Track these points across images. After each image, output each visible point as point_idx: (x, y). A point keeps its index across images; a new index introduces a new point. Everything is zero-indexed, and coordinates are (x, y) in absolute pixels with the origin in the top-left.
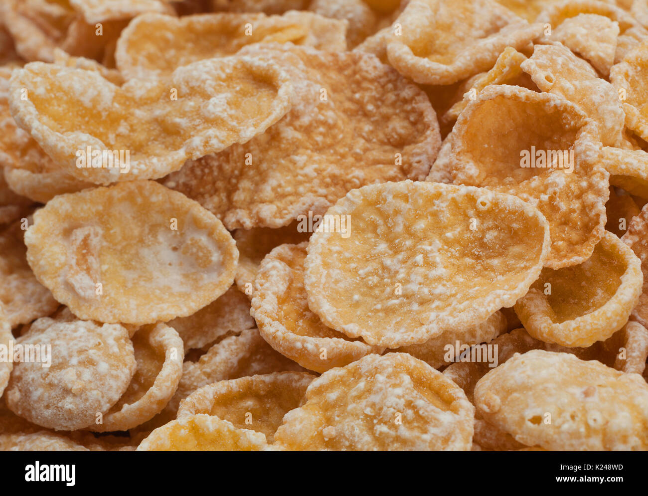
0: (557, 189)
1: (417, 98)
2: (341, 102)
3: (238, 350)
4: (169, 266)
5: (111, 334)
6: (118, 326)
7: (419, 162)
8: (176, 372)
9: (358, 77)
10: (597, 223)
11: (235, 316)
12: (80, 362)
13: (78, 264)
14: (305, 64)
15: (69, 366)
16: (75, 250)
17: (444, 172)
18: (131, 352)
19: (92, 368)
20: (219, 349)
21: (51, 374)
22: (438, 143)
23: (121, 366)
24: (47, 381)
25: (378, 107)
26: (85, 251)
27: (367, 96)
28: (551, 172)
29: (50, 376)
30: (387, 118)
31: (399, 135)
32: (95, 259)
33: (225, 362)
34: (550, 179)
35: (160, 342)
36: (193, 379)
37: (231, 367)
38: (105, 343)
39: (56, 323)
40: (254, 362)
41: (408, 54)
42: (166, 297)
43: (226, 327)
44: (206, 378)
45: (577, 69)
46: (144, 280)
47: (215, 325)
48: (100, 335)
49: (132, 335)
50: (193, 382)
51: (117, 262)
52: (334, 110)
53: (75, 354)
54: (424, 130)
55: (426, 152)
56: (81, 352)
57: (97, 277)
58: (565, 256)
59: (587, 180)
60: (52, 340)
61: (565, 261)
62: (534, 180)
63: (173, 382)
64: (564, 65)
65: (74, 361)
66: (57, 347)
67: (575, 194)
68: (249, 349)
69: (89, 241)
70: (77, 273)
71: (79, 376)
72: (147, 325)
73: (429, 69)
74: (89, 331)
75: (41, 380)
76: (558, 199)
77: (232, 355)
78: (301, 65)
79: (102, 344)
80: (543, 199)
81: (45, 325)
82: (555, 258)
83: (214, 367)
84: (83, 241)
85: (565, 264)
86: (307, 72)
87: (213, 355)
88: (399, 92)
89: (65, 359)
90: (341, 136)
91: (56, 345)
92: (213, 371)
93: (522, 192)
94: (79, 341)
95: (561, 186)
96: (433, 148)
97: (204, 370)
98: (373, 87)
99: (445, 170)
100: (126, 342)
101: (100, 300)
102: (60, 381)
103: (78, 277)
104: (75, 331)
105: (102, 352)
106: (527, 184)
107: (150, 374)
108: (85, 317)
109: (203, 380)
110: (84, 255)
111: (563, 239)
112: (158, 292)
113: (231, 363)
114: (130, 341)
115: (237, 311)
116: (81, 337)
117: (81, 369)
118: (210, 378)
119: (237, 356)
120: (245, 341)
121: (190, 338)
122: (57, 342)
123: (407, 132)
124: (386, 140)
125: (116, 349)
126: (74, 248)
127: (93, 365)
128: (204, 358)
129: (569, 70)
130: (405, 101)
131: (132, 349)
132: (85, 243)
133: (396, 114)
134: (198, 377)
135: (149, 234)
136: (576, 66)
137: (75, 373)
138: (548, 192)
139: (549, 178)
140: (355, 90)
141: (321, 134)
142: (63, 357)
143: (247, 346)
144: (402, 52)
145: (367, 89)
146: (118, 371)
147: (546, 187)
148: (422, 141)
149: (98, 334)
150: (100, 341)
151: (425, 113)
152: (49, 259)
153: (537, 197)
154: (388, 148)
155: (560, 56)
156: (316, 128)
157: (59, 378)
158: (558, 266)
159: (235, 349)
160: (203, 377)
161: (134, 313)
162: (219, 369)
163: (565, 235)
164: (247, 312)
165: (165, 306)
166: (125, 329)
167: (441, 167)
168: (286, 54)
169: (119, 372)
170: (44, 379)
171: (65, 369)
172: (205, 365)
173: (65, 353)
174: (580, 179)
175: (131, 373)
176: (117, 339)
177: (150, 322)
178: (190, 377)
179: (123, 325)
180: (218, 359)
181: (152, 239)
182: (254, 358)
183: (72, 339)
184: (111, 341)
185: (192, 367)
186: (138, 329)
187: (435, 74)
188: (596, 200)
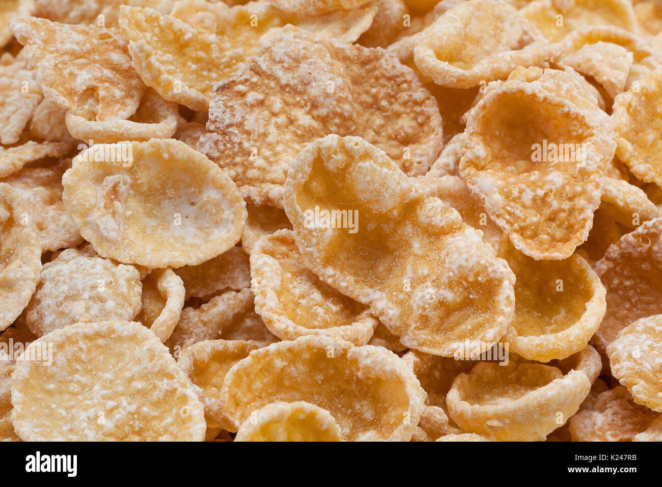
0: (554, 188)
1: (427, 102)
2: (359, 94)
3: (236, 306)
4: (186, 219)
5: (124, 275)
6: (131, 268)
7: (419, 163)
8: (172, 319)
9: (377, 73)
10: (583, 227)
11: (236, 274)
12: (90, 297)
13: (105, 207)
14: (332, 57)
15: (80, 299)
16: (105, 194)
17: (444, 171)
18: (139, 293)
19: (100, 304)
20: (218, 301)
21: (65, 303)
22: (439, 147)
23: (126, 306)
24: (61, 309)
25: (391, 104)
26: (113, 197)
27: (383, 91)
28: (551, 171)
29: (63, 305)
30: (398, 115)
31: (407, 134)
32: (122, 204)
33: (221, 315)
34: (550, 177)
35: (165, 288)
36: (190, 324)
37: (226, 320)
38: (116, 282)
39: (79, 256)
40: (247, 318)
41: (431, 56)
42: (178, 245)
43: (226, 283)
44: (202, 326)
45: (579, 97)
46: (161, 229)
47: (217, 280)
48: (114, 275)
49: (144, 277)
50: (191, 327)
51: (140, 209)
52: (350, 103)
53: (88, 289)
54: (429, 133)
55: (427, 154)
56: (94, 287)
57: (121, 221)
58: (547, 250)
59: (582, 186)
60: (72, 272)
61: (547, 254)
62: (535, 174)
63: (168, 328)
64: (568, 91)
65: (86, 295)
66: (75, 280)
67: (569, 196)
68: (245, 306)
69: (118, 188)
70: (104, 215)
71: (87, 309)
72: (159, 269)
73: (447, 72)
74: (106, 268)
75: (56, 307)
76: (552, 197)
77: (229, 309)
78: (328, 58)
79: (114, 283)
80: (539, 194)
81: (70, 256)
82: (537, 249)
83: (210, 317)
84: (112, 187)
85: (546, 257)
86: (332, 65)
87: (213, 305)
88: (413, 93)
89: (79, 292)
90: (354, 128)
91: (74, 278)
92: (209, 320)
93: (521, 183)
94: (94, 277)
95: (558, 186)
96: (435, 152)
97: (202, 318)
98: (390, 85)
99: (445, 169)
100: (136, 283)
101: (120, 242)
102: (70, 311)
103: (104, 219)
104: (93, 267)
105: (112, 290)
106: (527, 176)
107: (153, 314)
108: (105, 255)
109: (199, 327)
110: (112, 200)
111: (548, 234)
112: (172, 240)
113: (227, 316)
114: (140, 283)
115: (238, 270)
116: (96, 274)
117: (91, 303)
118: (206, 327)
119: (233, 310)
120: (243, 299)
121: (192, 287)
122: (75, 275)
123: (414, 132)
124: (393, 136)
125: (125, 290)
126: (104, 192)
127: (102, 301)
128: (204, 307)
129: (572, 96)
130: (416, 103)
131: (141, 291)
132: (115, 190)
133: (407, 114)
134: (196, 324)
135: (171, 188)
136: (580, 93)
137: (84, 306)
138: (544, 188)
139: (548, 176)
140: (374, 85)
141: (336, 124)
142: (78, 291)
143: (244, 303)
144: (426, 55)
145: (384, 86)
146: (124, 310)
147: (544, 183)
148: (425, 143)
149: (112, 273)
150: (112, 280)
151: (432, 118)
152: (81, 200)
153: (533, 190)
154: (394, 143)
155: (567, 82)
156: (332, 119)
157: (70, 308)
158: (539, 257)
159: (232, 304)
160: (200, 325)
161: (149, 257)
162: (215, 320)
163: (551, 231)
164: (247, 272)
165: (176, 254)
166: (137, 272)
167: (442, 165)
168: (316, 46)
169: (123, 312)
170: (58, 307)
171: (77, 301)
172: (204, 314)
173: (80, 286)
174: (576, 183)
175: (134, 313)
176: (128, 281)
177: (161, 267)
178: (188, 322)
179: (137, 266)
180: (215, 310)
181: (174, 192)
182: (248, 315)
183: (88, 275)
184: (122, 282)
185: (192, 313)
186: (150, 272)
187: (452, 77)
188: (586, 206)
